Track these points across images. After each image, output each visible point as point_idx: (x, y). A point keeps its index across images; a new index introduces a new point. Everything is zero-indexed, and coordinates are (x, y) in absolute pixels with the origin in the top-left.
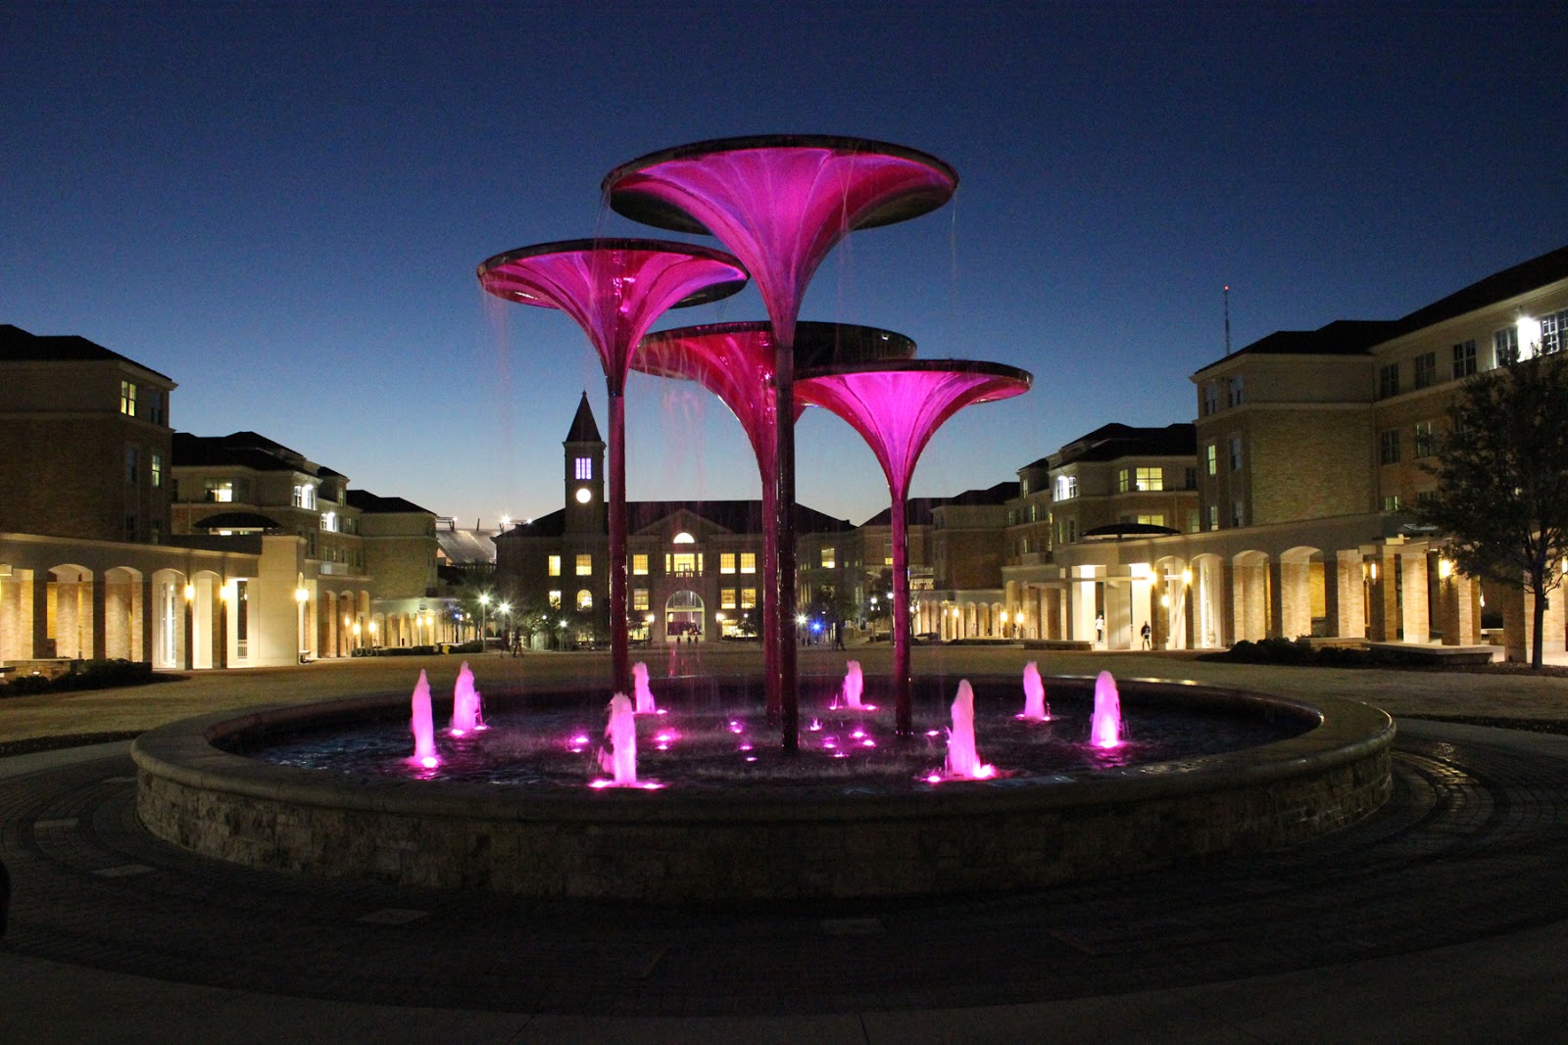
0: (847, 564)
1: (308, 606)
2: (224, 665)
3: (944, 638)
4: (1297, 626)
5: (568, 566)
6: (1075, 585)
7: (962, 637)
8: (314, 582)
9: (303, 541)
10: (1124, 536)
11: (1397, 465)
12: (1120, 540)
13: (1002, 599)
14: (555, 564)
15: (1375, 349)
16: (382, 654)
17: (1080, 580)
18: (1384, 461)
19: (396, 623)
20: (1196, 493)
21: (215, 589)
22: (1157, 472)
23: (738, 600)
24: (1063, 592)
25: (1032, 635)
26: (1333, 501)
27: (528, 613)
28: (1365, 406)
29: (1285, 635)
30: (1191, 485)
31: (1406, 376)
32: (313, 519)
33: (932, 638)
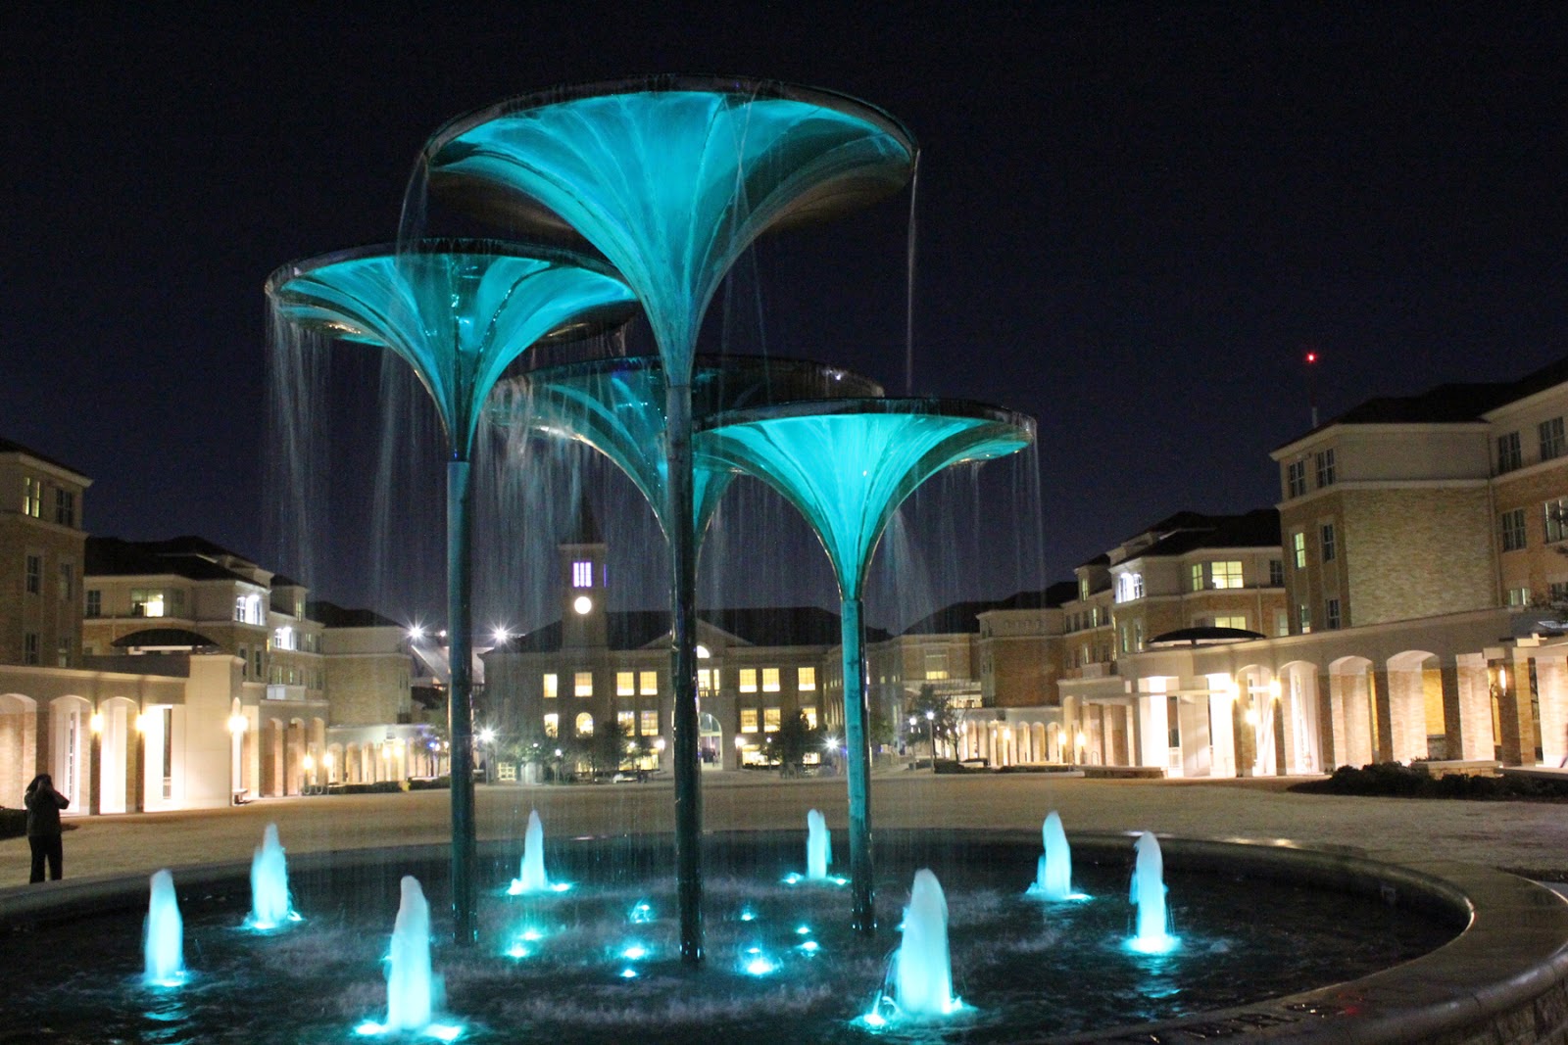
0: (883, 680)
1: (246, 739)
2: (140, 809)
3: (994, 765)
4: (1410, 749)
5: (566, 686)
6: (1143, 701)
7: (1014, 763)
8: (255, 709)
9: (240, 661)
10: (1199, 642)
11: (1523, 551)
12: (1194, 646)
13: (1059, 718)
14: (551, 684)
15: (1491, 416)
16: (335, 791)
17: (1148, 694)
18: (1507, 547)
19: (357, 755)
20: (1282, 591)
21: (130, 719)
22: (1236, 567)
23: (761, 722)
24: (1129, 710)
25: (1095, 761)
26: (1447, 596)
27: (515, 740)
28: (1485, 482)
29: (1396, 758)
30: (1276, 582)
31: (1529, 446)
32: (260, 636)
33: (980, 765)
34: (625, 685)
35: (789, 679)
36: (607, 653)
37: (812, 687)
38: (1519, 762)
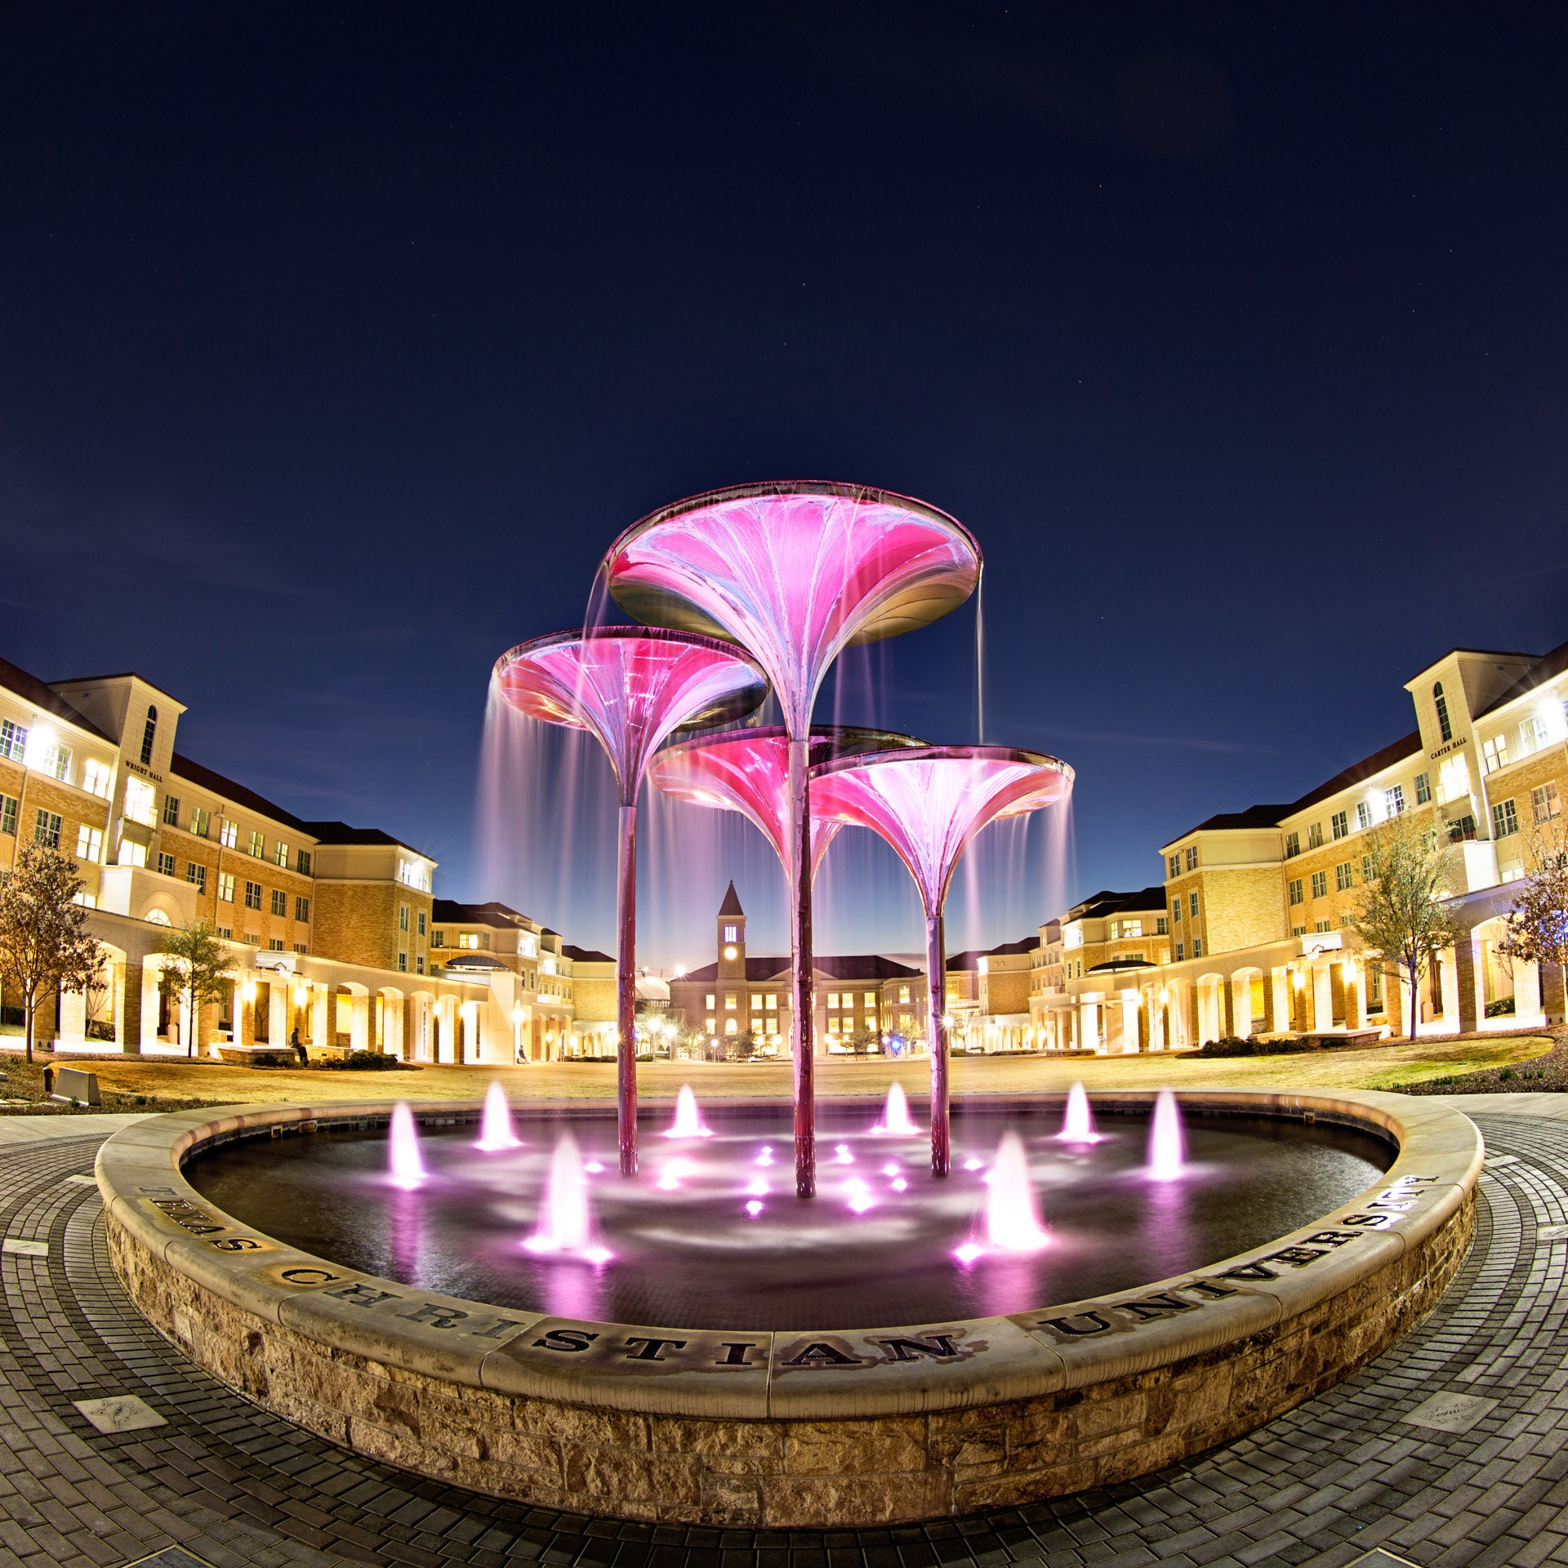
0: (918, 1000)
1: (524, 1026)
2: (462, 1062)
3: (987, 1051)
4: (1243, 1032)
5: (720, 1002)
6: (1082, 1008)
7: (1000, 1050)
8: (530, 1008)
9: (520, 978)
10: (1117, 970)
11: (1301, 904)
12: (1114, 972)
13: (1030, 1021)
14: (711, 1001)
15: (1280, 823)
16: (578, 1060)
17: (1085, 1004)
18: (1293, 903)
19: (591, 1039)
20: (1167, 937)
21: (456, 1007)
22: (1137, 923)
23: (841, 1025)
24: (1074, 1014)
25: (1051, 1046)
26: (1261, 934)
27: (688, 1035)
28: (1279, 864)
29: (1236, 1034)
30: (1161, 932)
31: (1303, 843)
32: (534, 964)
33: (979, 1051)
34: (756, 1002)
35: (859, 1000)
36: (745, 983)
37: (873, 1005)
38: (1305, 1030)
